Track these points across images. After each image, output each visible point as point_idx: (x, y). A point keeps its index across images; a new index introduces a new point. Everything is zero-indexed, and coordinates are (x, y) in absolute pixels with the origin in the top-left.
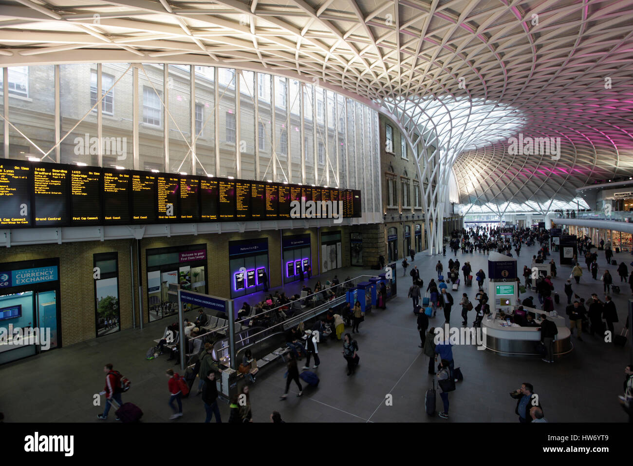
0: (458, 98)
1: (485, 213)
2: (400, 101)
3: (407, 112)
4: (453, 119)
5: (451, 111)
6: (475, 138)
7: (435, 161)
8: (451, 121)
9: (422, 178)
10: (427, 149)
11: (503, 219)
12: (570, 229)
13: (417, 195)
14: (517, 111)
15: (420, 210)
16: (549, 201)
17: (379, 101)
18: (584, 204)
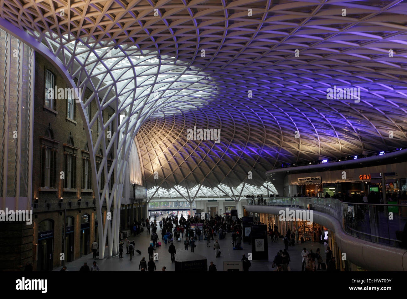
0: (145, 52)
1: (173, 198)
2: (69, 41)
3: (78, 57)
4: (138, 76)
5: (136, 65)
6: (163, 103)
7: (114, 127)
8: (135, 78)
9: (94, 149)
10: (103, 111)
11: (195, 206)
12: (261, 218)
13: (86, 173)
14: (209, 78)
15: (89, 194)
16: (242, 185)
17: (37, 34)
18: (274, 190)
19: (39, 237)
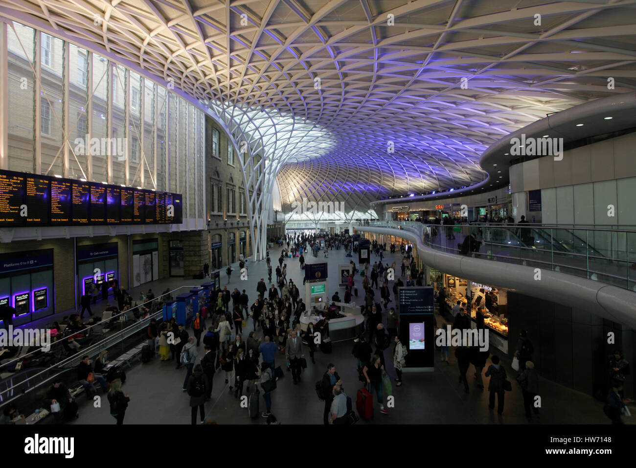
0: (283, 114)
1: (304, 221)
2: (228, 106)
3: (235, 118)
4: (278, 132)
5: (277, 124)
6: (296, 152)
7: (261, 170)
8: (276, 133)
9: (248, 186)
10: (253, 158)
11: (319, 226)
12: (365, 235)
13: (242, 202)
14: (330, 133)
15: (245, 217)
16: (352, 212)
17: (207, 103)
18: (375, 215)
19: (212, 246)
